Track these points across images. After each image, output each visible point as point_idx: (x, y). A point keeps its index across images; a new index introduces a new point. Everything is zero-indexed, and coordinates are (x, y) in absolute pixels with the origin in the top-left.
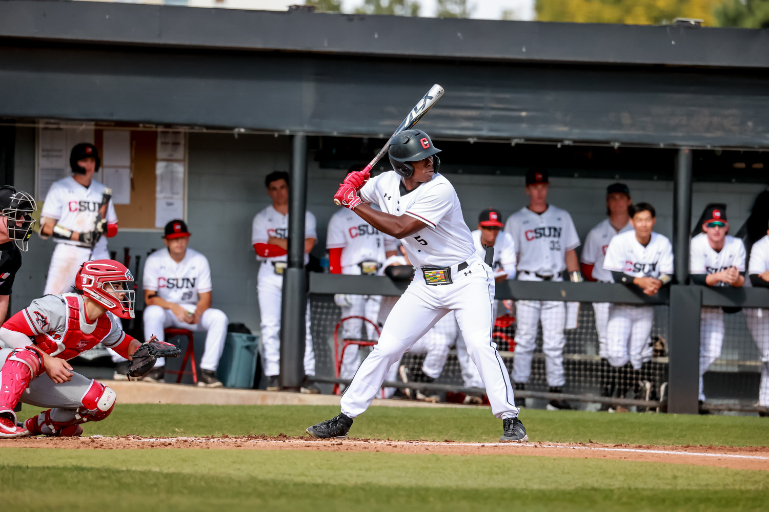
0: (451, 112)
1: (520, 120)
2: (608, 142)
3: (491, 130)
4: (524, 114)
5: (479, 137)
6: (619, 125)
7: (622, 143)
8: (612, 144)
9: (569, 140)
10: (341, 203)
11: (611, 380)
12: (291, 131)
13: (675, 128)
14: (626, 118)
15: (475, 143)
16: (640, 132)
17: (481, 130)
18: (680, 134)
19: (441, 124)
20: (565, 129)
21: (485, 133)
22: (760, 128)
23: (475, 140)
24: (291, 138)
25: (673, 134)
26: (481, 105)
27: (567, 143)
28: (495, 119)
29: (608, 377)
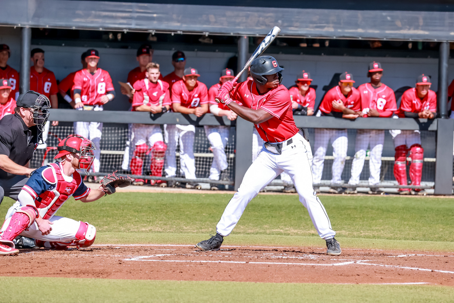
0: (114, 14)
1: (153, 19)
2: (202, 32)
3: (137, 25)
4: (155, 15)
5: (130, 29)
6: (208, 22)
7: (210, 33)
8: (204, 33)
9: (181, 31)
10: (220, 101)
11: (204, 170)
12: (21, 25)
13: (239, 24)
14: (212, 18)
15: (128, 33)
16: (220, 26)
17: (131, 24)
18: (242, 28)
19: (108, 21)
20: (178, 24)
21: (133, 26)
22: (286, 24)
23: (128, 31)
24: (21, 29)
25: (238, 27)
26: (131, 10)
27: (179, 32)
28: (139, 18)
29: (203, 168)
